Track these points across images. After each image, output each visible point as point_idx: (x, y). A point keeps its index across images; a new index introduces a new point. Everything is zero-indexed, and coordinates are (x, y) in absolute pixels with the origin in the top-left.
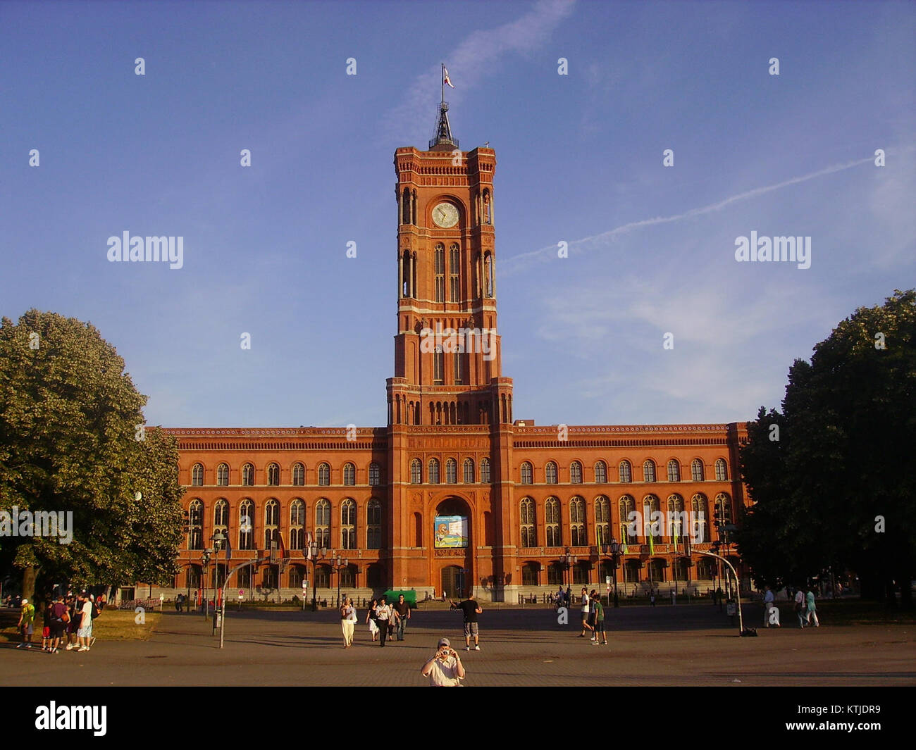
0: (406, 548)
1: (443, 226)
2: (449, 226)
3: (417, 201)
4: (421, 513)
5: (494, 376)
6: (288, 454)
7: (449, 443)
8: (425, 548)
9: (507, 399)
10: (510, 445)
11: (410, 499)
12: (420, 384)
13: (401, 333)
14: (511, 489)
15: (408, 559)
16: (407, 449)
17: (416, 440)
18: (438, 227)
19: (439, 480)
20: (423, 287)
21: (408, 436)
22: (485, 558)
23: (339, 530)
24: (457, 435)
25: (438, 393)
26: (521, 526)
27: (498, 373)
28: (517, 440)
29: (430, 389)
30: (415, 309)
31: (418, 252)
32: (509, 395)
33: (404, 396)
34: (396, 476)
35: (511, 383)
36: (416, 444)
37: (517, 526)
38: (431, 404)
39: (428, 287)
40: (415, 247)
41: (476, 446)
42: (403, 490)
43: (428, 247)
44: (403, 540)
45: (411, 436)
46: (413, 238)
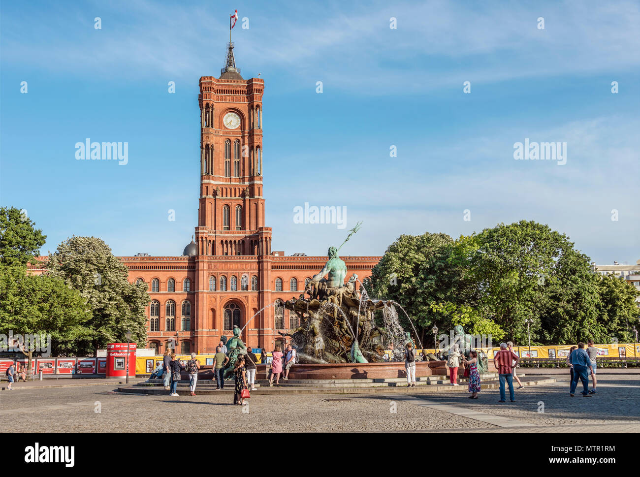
0: (206, 330)
1: (230, 128)
2: (234, 128)
3: (214, 111)
4: (216, 309)
5: (260, 226)
6: (133, 273)
7: (233, 266)
8: (217, 330)
9: (269, 239)
10: (270, 268)
11: (209, 300)
12: (215, 229)
13: (203, 197)
14: (270, 294)
15: (207, 337)
16: (208, 270)
17: (213, 264)
18: (227, 129)
19: (226, 289)
20: (217, 167)
21: (208, 262)
22: (253, 336)
23: (164, 319)
24: (238, 262)
25: (226, 235)
26: (275, 316)
27: (263, 224)
28: (273, 265)
29: (221, 233)
30: (212, 182)
31: (214, 145)
32: (270, 238)
33: (206, 238)
34: (201, 287)
35: (271, 230)
36: (213, 267)
37: (273, 316)
38: (222, 241)
39: (221, 168)
40: (212, 141)
41: (249, 268)
42: (205, 295)
43: (220, 142)
44: (205, 325)
45: (210, 262)
46: (211, 136)
